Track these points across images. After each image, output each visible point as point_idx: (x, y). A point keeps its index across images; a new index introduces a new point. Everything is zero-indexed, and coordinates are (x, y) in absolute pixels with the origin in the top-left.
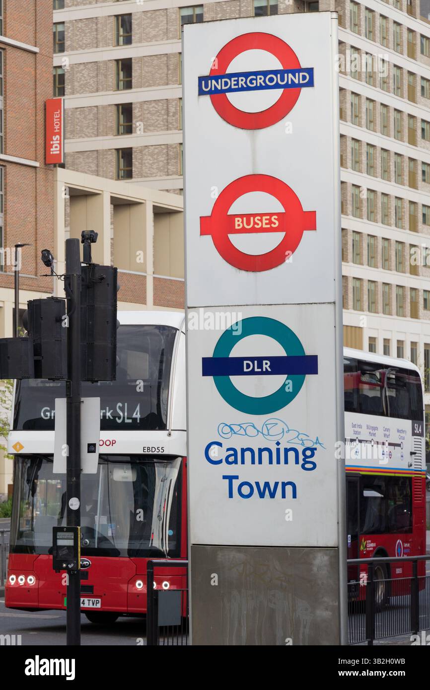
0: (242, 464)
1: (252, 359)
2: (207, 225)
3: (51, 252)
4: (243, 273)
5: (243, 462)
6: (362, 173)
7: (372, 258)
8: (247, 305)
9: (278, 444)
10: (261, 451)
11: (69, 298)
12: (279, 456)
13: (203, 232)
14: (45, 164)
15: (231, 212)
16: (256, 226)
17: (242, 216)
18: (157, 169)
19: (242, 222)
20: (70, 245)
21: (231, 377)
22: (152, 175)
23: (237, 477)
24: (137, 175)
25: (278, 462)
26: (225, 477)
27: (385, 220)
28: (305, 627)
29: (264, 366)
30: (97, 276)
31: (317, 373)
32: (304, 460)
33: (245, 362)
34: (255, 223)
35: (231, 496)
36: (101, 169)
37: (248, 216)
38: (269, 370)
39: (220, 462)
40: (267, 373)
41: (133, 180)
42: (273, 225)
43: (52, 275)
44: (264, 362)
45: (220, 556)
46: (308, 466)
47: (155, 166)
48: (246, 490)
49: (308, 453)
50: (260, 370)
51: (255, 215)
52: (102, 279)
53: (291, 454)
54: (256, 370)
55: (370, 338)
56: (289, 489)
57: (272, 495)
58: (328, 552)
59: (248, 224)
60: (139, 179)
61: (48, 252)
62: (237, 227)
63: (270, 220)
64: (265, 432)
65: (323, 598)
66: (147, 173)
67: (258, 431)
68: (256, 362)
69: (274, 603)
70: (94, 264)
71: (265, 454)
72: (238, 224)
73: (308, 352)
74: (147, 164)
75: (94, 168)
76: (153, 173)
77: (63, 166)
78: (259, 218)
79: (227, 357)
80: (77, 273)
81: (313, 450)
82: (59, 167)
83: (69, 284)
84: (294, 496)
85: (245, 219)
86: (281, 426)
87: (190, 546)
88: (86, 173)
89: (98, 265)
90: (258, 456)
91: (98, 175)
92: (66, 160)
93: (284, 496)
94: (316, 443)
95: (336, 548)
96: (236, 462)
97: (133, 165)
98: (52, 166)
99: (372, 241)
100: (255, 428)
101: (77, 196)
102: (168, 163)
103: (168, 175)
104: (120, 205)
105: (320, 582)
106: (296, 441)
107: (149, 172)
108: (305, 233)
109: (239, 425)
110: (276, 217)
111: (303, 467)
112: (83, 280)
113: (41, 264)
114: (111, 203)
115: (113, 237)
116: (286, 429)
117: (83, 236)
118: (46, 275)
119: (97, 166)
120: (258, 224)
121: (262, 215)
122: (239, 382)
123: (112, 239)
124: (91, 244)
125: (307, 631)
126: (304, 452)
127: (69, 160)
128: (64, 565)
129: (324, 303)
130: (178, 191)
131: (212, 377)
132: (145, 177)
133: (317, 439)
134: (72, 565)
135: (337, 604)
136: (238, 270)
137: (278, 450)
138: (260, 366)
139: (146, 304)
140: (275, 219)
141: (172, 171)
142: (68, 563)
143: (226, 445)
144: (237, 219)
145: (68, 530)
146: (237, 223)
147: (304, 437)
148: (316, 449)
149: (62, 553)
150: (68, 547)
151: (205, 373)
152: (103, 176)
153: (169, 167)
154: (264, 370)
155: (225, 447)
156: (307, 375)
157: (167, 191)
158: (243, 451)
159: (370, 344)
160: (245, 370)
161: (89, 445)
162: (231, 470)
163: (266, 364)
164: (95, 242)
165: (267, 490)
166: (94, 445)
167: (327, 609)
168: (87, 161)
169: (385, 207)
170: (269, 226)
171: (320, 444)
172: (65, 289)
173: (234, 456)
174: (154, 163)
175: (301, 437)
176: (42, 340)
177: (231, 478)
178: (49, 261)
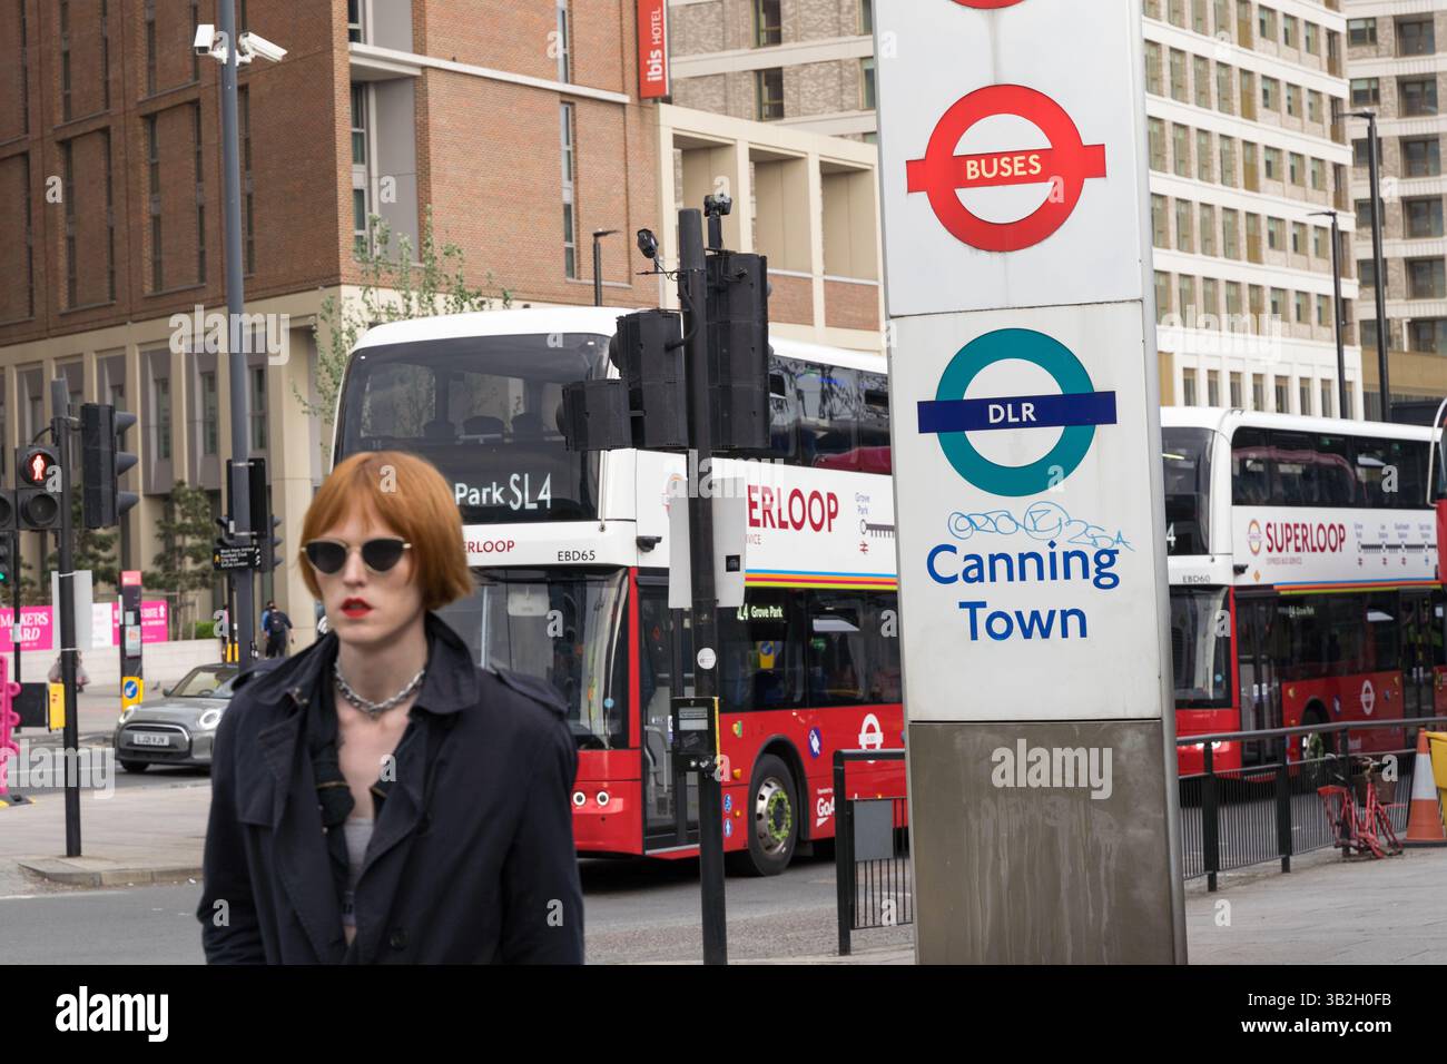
0: (991, 580)
1: (1003, 402)
2: (918, 176)
3: (654, 231)
4: (983, 254)
5: (993, 579)
6: (1163, 96)
7: (1185, 236)
8: (991, 310)
9: (1052, 544)
10: (1023, 557)
11: (687, 310)
12: (1054, 565)
13: (913, 187)
14: (640, 98)
15: (958, 151)
16: (1003, 174)
17: (977, 157)
18: (825, 100)
19: (979, 168)
20: (686, 219)
21: (968, 434)
22: (815, 111)
23: (983, 605)
24: (792, 111)
25: (1054, 577)
26: (962, 605)
27: (1204, 172)
28: (1108, 858)
29: (1025, 412)
30: (733, 272)
31: (1115, 422)
32: (1097, 571)
33: (991, 407)
34: (1001, 168)
35: (974, 636)
36: (732, 105)
37: (989, 157)
38: (1033, 419)
39: (953, 579)
40: (1029, 424)
41: (786, 120)
42: (1032, 171)
43: (656, 272)
44: (1024, 405)
45: (959, 741)
46: (1103, 581)
47: (820, 97)
48: (999, 626)
49: (1105, 559)
50: (1017, 420)
51: (999, 155)
52: (741, 276)
53: (1076, 562)
54: (1011, 419)
55: (1186, 370)
56: (1073, 621)
57: (1045, 633)
58: (1144, 727)
59: (990, 169)
60: (796, 119)
61: (648, 232)
62: (970, 177)
63: (1026, 162)
64: (1030, 525)
65: (1137, 806)
66: (808, 109)
67: (1017, 524)
68: (1010, 406)
69: (1055, 818)
70: (726, 252)
71: (1031, 564)
72: (972, 169)
73: (1099, 386)
74: (807, 94)
75: (719, 102)
76: (819, 108)
77: (668, 100)
78: (1008, 159)
79: (959, 398)
80: (699, 266)
81: (1112, 554)
82: (663, 102)
83: (687, 287)
84: (1083, 634)
85: (983, 162)
86: (1056, 513)
87: (907, 724)
88: (708, 111)
89: (734, 253)
90: (1017, 566)
91: (726, 114)
92: (674, 91)
93: (1065, 634)
94: (1118, 542)
95: (1156, 722)
96: (980, 578)
97: (785, 96)
98: (651, 101)
99: (1183, 208)
100: (1012, 519)
101: (695, 151)
102: (842, 91)
103: (842, 111)
104: (767, 163)
105: (1131, 779)
106: (1084, 538)
107: (810, 107)
108: (1086, 180)
109: (984, 515)
110: (1037, 157)
111: (1096, 583)
112: (709, 279)
113: (637, 252)
114: (751, 160)
115: (754, 216)
116: (1065, 520)
117: (707, 204)
118: (647, 273)
119: (726, 99)
120: (1006, 171)
121: (1012, 154)
122: (982, 442)
123: (753, 219)
124: (722, 217)
125: (1112, 863)
126: (1097, 557)
127: (678, 91)
128: (693, 764)
129: (1123, 302)
130: (860, 137)
131: (936, 434)
132: (805, 114)
133: (1119, 535)
134: (707, 763)
135: (1162, 815)
136: (974, 250)
137: (1053, 555)
138: (1017, 413)
139: (812, 324)
140: (1035, 160)
141: (850, 105)
142: (699, 760)
143: (963, 551)
144: (969, 163)
145: (699, 703)
146: (969, 170)
147: (1097, 532)
148: (1117, 552)
149: (688, 743)
150: (699, 733)
151: (924, 428)
152: (735, 116)
153: (845, 97)
154: (1025, 419)
155: (962, 553)
156: (1097, 426)
157: (842, 136)
158: (993, 559)
159: (1185, 380)
160: (992, 420)
161: (729, 558)
162: (973, 592)
163: (1028, 408)
164: (727, 214)
165: (1036, 625)
166: (737, 558)
167: (1145, 825)
168: (709, 91)
169: (1204, 152)
170: (1024, 173)
171: (1124, 542)
172: (680, 295)
173: (977, 569)
174: (818, 91)
175: (1090, 532)
176: (644, 383)
177: (972, 607)
178: (651, 248)
